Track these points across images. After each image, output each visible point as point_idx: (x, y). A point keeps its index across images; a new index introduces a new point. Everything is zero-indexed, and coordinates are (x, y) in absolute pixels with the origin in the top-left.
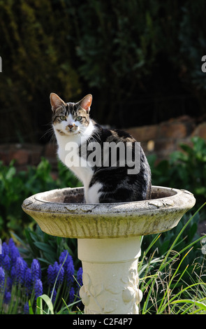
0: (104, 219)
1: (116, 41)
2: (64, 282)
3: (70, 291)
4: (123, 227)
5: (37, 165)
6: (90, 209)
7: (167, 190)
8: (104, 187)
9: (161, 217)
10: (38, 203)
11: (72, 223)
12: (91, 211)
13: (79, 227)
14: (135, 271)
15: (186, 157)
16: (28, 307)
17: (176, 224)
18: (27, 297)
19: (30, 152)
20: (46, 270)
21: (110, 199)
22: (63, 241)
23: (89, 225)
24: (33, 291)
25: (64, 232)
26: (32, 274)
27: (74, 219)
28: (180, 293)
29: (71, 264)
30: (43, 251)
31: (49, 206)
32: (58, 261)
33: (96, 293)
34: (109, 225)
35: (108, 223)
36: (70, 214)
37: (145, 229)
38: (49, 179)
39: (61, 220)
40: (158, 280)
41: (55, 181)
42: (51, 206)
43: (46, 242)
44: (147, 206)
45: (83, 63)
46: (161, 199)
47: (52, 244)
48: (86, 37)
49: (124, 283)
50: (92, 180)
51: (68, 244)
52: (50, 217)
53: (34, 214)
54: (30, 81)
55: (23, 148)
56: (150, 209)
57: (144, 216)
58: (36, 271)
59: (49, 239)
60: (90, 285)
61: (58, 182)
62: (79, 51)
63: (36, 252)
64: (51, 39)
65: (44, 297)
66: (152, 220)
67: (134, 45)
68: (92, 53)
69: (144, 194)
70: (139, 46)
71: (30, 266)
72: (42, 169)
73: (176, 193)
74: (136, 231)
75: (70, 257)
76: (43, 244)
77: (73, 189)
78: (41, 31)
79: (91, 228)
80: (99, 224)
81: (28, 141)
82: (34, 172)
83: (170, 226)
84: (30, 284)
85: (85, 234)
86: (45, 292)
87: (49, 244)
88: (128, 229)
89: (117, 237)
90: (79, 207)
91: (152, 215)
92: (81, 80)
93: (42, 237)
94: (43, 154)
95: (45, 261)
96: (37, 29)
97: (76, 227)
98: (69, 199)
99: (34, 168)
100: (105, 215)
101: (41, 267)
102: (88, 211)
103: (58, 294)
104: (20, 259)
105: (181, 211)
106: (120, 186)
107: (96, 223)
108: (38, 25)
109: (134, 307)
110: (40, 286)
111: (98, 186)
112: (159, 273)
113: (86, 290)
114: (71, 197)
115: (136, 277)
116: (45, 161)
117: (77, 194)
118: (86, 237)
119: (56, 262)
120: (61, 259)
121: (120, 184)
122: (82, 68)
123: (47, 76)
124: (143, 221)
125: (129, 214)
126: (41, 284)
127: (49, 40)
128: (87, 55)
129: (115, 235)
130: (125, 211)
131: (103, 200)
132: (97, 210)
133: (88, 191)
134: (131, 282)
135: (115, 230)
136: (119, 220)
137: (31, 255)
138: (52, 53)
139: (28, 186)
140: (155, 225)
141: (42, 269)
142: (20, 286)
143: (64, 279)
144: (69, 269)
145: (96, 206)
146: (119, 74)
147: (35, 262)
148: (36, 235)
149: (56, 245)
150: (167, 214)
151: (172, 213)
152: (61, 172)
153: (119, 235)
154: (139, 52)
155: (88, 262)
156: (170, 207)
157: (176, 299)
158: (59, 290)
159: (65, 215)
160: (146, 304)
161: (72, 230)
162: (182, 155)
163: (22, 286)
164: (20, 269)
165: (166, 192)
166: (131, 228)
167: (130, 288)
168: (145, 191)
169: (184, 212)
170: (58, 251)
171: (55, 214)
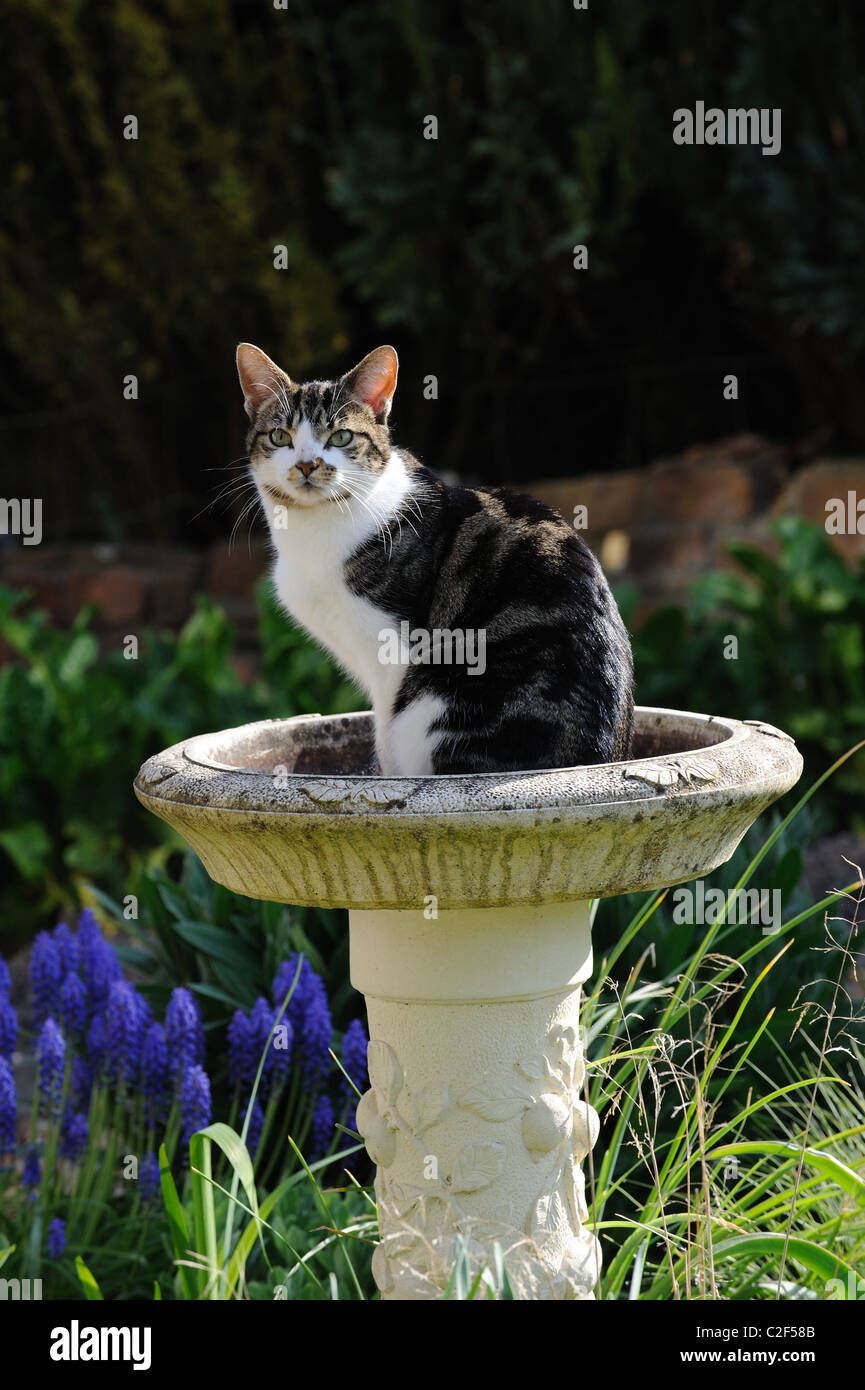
0: (451, 834)
1: (481, 147)
2: (291, 1076)
3: (318, 1110)
4: (524, 866)
5: (178, 625)
6: (398, 796)
7: (692, 722)
8: (450, 711)
9: (670, 828)
10: (197, 773)
11: (328, 849)
12: (401, 804)
13: (354, 865)
14: (569, 1033)
15: (751, 596)
16: (158, 1173)
17: (726, 854)
18: (151, 1135)
19: (147, 577)
20: (222, 1031)
21: (474, 759)
22: (286, 918)
23: (393, 857)
24: (174, 1111)
25: (300, 885)
26: (170, 1043)
27: (335, 834)
28: (742, 1116)
29: (320, 1009)
30: (208, 958)
31: (239, 785)
32: (268, 995)
33: (420, 1120)
34: (472, 857)
35: (468, 849)
36: (320, 817)
37: (609, 872)
38: (225, 681)
39: (285, 839)
40: (660, 1067)
41: (249, 686)
42: (247, 784)
43: (222, 923)
44: (619, 785)
45: (354, 232)
46: (672, 757)
47: (244, 932)
48: (366, 133)
49: (530, 1080)
50: (406, 684)
51: (308, 931)
52: (243, 828)
53: (183, 817)
54: (149, 302)
55: (123, 559)
56: (628, 795)
57: (604, 824)
58: (183, 1035)
59: (233, 909)
60: (398, 1085)
61: (262, 693)
62: (339, 186)
63: (183, 962)
64: (231, 138)
65: (220, 1132)
66: (636, 839)
67: (549, 164)
68: (388, 194)
69: (607, 741)
70: (569, 166)
71: (160, 1016)
72: (200, 641)
73: (727, 734)
74: (576, 879)
75: (315, 979)
76: (212, 930)
77: (328, 719)
78: (191, 111)
79: (401, 869)
80: (433, 853)
81: (139, 532)
82: (168, 654)
83: (707, 860)
84: (161, 1083)
85: (378, 890)
86: (220, 1116)
87: (233, 930)
88: (543, 873)
89: (504, 903)
90: (356, 789)
91: (638, 819)
92: (347, 298)
93: (204, 903)
94: (202, 583)
95: (219, 995)
96: (175, 103)
97: (343, 865)
98: (314, 759)
99: (167, 637)
100: (456, 819)
101: (204, 1018)
102: (389, 806)
103: (268, 1122)
104: (122, 990)
105: (747, 803)
106: (513, 709)
107: (423, 851)
108: (178, 86)
109: (567, 1171)
110: (199, 1091)
111: (429, 707)
112: (661, 1041)
113: (383, 1105)
114: (324, 751)
115: (574, 1054)
116: (209, 610)
117: (345, 740)
118: (382, 904)
119: (262, 1001)
120: (278, 984)
121: (511, 700)
122: (351, 252)
123: (218, 284)
124: (604, 841)
125: (550, 813)
126: (204, 1082)
127: (219, 143)
128: (370, 202)
129: (495, 894)
130: (534, 805)
131: (448, 762)
132: (427, 801)
133: (389, 726)
134: (556, 1074)
135: (496, 877)
136: (510, 839)
137: (161, 972)
138: (235, 193)
139: (146, 706)
140: (647, 856)
141: (208, 1027)
142: (122, 1091)
143: (292, 1064)
144: (312, 1025)
145: (421, 785)
146: (491, 276)
147: (181, 997)
148: (183, 895)
149: (259, 933)
150: (693, 815)
151: (712, 810)
152: (270, 654)
153: (512, 894)
154: (571, 190)
155: (388, 999)
156: (706, 790)
157: (728, 1139)
158: (272, 1106)
159: (302, 820)
160: (610, 1157)
161: (327, 879)
162: (736, 587)
163: (131, 1093)
164: (122, 1028)
165: (687, 729)
166: (555, 867)
167: (552, 1100)
168: (610, 730)
169: (760, 808)
170: (267, 955)
171: (264, 816)
